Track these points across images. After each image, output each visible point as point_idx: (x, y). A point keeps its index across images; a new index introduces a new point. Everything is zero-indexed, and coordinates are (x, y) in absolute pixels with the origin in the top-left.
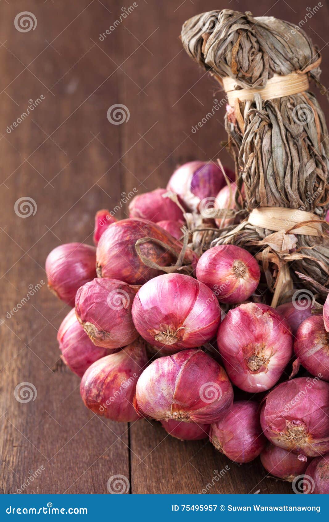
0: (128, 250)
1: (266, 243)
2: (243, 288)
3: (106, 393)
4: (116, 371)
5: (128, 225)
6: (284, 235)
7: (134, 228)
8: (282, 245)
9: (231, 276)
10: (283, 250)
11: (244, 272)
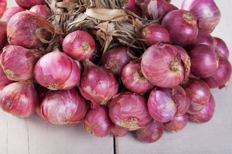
0: (27, 32)
1: (98, 28)
2: (87, 55)
3: (15, 105)
4: (20, 93)
5: (25, 17)
6: (108, 23)
7: (29, 19)
8: (107, 28)
9: (81, 51)
10: (108, 31)
11: (88, 48)
